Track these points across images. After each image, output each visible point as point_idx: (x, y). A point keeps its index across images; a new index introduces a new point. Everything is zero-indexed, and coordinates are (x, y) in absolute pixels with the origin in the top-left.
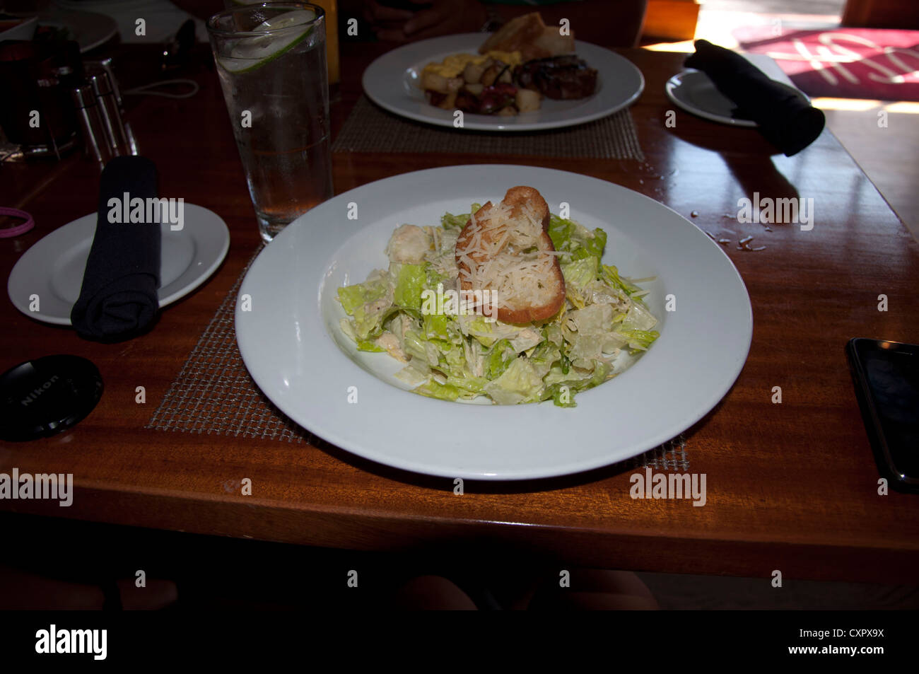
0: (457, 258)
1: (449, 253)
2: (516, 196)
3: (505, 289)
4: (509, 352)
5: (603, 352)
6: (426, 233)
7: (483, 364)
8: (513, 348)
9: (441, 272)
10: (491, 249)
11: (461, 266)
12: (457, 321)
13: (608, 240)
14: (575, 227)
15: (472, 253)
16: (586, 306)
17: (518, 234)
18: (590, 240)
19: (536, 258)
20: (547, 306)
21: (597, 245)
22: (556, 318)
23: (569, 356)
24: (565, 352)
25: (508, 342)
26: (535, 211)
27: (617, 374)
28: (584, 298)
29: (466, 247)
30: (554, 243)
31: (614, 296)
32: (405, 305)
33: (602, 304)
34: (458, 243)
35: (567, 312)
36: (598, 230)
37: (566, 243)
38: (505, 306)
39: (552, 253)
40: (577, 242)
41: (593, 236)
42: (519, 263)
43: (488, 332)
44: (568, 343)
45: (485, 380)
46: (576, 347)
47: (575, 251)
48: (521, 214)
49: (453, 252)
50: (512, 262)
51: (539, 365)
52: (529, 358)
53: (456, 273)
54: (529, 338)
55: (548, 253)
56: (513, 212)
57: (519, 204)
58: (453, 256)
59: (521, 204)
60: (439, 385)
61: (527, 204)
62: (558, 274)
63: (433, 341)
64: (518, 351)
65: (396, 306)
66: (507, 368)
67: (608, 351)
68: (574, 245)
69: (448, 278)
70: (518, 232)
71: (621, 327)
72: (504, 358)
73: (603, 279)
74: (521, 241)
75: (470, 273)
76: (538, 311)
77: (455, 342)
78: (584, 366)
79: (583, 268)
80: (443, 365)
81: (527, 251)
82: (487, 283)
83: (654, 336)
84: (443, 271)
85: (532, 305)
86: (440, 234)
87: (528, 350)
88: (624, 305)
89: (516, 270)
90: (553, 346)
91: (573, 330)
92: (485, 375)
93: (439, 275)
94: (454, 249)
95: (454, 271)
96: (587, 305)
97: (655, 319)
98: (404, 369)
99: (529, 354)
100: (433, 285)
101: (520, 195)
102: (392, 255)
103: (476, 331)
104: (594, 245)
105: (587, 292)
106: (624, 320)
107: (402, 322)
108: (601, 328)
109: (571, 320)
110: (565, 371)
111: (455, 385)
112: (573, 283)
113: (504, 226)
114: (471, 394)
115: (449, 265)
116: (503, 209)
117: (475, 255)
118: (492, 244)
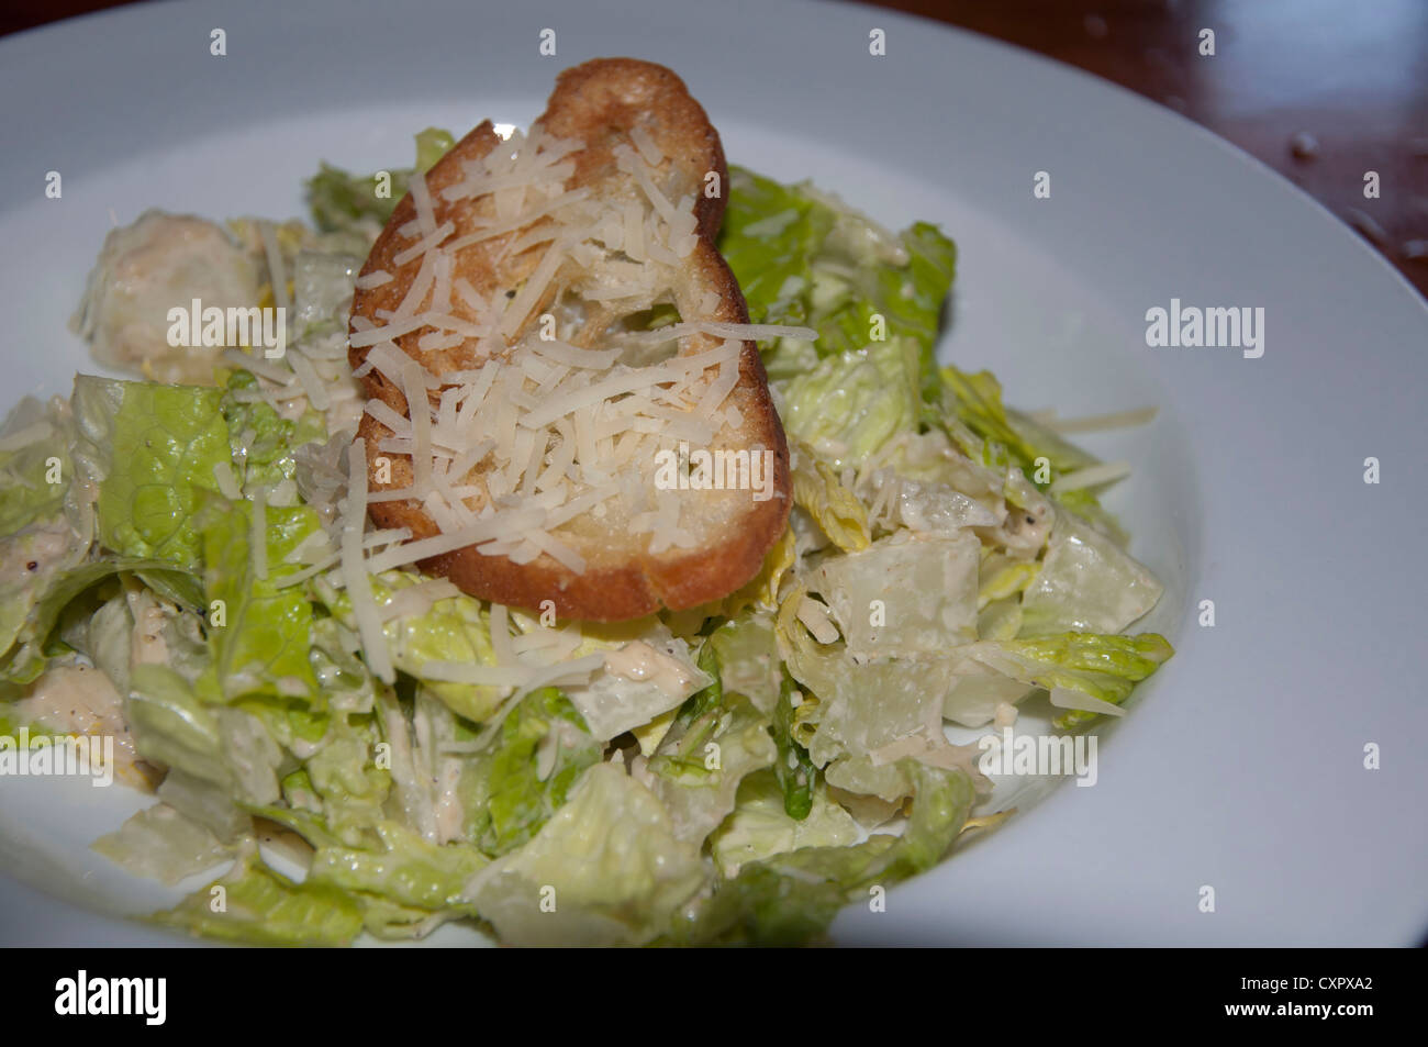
0: (357, 355)
1: (328, 336)
2: (592, 99)
3: (545, 481)
4: (567, 740)
5: (946, 722)
6: (240, 246)
7: (460, 790)
8: (580, 723)
9: (293, 411)
10: (494, 317)
11: (372, 385)
12: (350, 619)
13: (963, 267)
14: (829, 219)
15: (417, 333)
16: (874, 539)
17: (603, 253)
18: (893, 271)
19: (673, 351)
20: (712, 554)
21: (918, 291)
22: (757, 596)
23: (808, 743)
24: (795, 727)
25: (561, 700)
26: (668, 160)
27: (1007, 816)
28: (868, 504)
29: (393, 309)
30: (747, 290)
31: (988, 496)
32: (143, 550)
33: (940, 533)
34: (359, 293)
35: (800, 564)
36: (921, 229)
37: (793, 286)
38: (544, 553)
39: (736, 334)
40: (841, 278)
41: (900, 255)
42: (604, 373)
43: (479, 661)
44: (805, 692)
45: (475, 858)
46: (837, 709)
47: (834, 314)
48: (614, 171)
49: (341, 328)
50: (576, 370)
51: (693, 788)
52: (652, 758)
53: (353, 415)
54: (645, 680)
55: (718, 330)
56: (581, 166)
57: (603, 129)
58: (339, 344)
59: (614, 130)
60: (285, 886)
61: (637, 133)
62: (759, 418)
63: (257, 707)
64: (605, 729)
65: (105, 552)
66: (560, 801)
67: (965, 716)
68: (828, 291)
69: (323, 432)
70: (601, 245)
71: (1015, 619)
72: (546, 764)
73: (942, 427)
74: (614, 283)
75: (407, 415)
76: (675, 571)
77: (346, 703)
78: (869, 788)
79: (861, 385)
80: (299, 798)
81: (640, 321)
82: (478, 458)
83: (1150, 656)
84: (303, 404)
85: (656, 549)
86: (295, 249)
87: (645, 729)
88: (1026, 528)
89: (589, 405)
90: (742, 710)
91: (822, 640)
92: (472, 836)
93: (288, 423)
94: (345, 317)
95: (347, 410)
96: (877, 535)
97: (1151, 585)
98: (141, 818)
99: (648, 744)
100: (264, 465)
101: (609, 93)
102: (101, 337)
103: (425, 657)
104: (906, 291)
105: (879, 483)
106: (1028, 590)
107: (131, 621)
108: (936, 624)
109: (816, 596)
110: (798, 808)
111: (344, 881)
112: (824, 444)
113: (545, 220)
114: (413, 915)
115: (328, 382)
116: (540, 151)
117: (427, 344)
118: (501, 293)
